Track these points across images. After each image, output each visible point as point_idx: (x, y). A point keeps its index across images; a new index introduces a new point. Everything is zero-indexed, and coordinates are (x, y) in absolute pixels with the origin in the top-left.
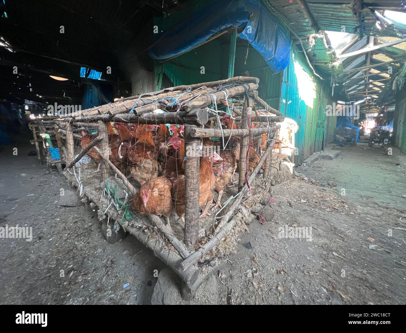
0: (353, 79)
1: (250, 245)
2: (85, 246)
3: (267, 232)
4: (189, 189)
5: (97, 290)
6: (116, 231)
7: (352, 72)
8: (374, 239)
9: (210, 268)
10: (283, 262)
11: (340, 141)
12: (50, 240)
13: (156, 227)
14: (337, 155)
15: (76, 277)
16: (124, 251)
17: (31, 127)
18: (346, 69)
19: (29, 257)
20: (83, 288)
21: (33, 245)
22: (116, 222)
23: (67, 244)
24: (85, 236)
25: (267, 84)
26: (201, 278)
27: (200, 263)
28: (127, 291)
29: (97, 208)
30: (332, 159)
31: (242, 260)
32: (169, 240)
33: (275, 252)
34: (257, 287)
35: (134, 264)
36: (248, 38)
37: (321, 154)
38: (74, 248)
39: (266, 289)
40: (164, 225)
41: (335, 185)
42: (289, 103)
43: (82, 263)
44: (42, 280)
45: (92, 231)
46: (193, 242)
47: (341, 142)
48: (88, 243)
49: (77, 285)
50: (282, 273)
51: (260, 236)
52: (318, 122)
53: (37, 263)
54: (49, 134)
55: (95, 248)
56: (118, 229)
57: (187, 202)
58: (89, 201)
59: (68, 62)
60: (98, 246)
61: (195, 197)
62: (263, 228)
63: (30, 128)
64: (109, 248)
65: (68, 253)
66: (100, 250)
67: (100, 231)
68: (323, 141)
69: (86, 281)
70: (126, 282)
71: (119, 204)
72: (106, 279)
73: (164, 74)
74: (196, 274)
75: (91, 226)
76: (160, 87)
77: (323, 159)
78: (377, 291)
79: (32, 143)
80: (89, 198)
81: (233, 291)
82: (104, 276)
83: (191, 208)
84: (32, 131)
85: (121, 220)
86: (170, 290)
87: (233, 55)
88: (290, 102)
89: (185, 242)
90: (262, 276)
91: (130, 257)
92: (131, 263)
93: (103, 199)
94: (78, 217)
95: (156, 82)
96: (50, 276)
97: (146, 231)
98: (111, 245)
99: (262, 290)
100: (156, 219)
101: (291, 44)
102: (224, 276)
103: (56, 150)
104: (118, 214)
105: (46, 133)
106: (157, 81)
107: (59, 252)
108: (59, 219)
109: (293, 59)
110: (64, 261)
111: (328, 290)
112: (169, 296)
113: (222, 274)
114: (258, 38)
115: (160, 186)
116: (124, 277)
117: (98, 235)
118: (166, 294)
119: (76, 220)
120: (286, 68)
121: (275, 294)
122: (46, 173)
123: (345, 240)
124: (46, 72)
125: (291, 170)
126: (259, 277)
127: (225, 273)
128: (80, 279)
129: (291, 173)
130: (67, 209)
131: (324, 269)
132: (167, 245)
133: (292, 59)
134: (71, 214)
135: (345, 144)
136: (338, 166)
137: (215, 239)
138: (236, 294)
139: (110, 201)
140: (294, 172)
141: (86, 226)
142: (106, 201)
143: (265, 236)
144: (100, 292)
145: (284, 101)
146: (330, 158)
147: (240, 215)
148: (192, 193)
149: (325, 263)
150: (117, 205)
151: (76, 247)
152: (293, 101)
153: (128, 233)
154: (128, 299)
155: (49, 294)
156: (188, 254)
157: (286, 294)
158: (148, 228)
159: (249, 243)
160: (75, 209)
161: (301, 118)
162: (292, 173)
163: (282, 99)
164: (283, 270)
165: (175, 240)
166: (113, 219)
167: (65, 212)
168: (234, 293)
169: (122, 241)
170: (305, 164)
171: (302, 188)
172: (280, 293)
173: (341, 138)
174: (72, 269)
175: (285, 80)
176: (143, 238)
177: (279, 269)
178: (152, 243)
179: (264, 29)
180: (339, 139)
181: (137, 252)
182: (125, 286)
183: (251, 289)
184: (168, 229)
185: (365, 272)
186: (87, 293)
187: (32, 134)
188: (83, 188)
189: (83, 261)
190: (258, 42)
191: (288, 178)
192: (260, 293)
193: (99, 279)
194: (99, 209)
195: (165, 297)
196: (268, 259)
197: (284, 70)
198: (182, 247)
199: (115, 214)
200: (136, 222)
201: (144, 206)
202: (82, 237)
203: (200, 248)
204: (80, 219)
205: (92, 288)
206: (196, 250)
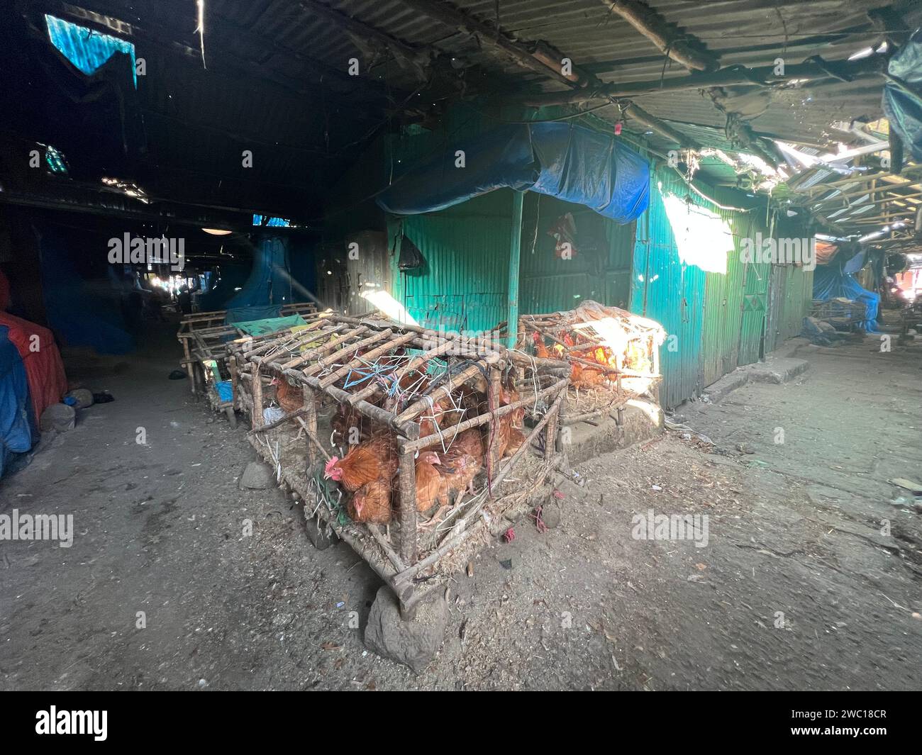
0: (830, 201)
1: (511, 564)
2: (287, 552)
3: (543, 546)
4: (403, 501)
5: (308, 606)
6: (328, 537)
7: (818, 192)
8: (705, 567)
9: (429, 587)
10: (548, 590)
11: (818, 332)
12: (240, 540)
13: (372, 537)
14: (794, 374)
15: (280, 590)
16: (337, 561)
17: (182, 338)
18: (804, 184)
19: (220, 562)
20: (290, 603)
21: (221, 546)
22: (328, 525)
23: (262, 547)
24: (284, 536)
25: (608, 240)
26: (416, 595)
27: (415, 580)
28: (340, 611)
29: (303, 503)
30: (778, 383)
31: (492, 583)
32: (385, 553)
33: (542, 576)
34: (500, 618)
35: (349, 580)
36: (546, 191)
37: (754, 371)
38: (272, 553)
39: (512, 622)
40: (380, 535)
41: (751, 450)
42: (651, 280)
43: (284, 574)
44: (242, 590)
45: (292, 530)
46: (410, 556)
47: (821, 335)
48: (290, 547)
49: (283, 600)
50: (541, 603)
51: (530, 551)
52: (745, 299)
53: (232, 570)
54: (216, 359)
55: (299, 554)
56: (330, 534)
57: (401, 515)
58: (290, 491)
59: (235, 209)
60: (303, 553)
61: (410, 509)
62: (540, 539)
63: (180, 340)
64: (318, 556)
65: (266, 559)
66: (305, 558)
67: (305, 530)
68: (762, 340)
69: (292, 596)
70: (339, 601)
71: (332, 504)
72: (316, 595)
73: (405, 239)
74: (410, 590)
75: (291, 522)
76: (397, 260)
77: (757, 381)
78: (659, 634)
79: (184, 366)
80: (292, 487)
81: (469, 620)
82: (313, 591)
83: (406, 520)
84: (182, 345)
85: (334, 523)
86: (389, 609)
87: (518, 228)
88: (656, 277)
89: (401, 556)
90: (513, 606)
91: (345, 570)
92: (345, 578)
93: (310, 492)
94: (272, 507)
95: (390, 249)
96: (249, 587)
97: (361, 540)
98: (320, 552)
99: (506, 622)
100: (374, 527)
101: (653, 166)
102: (462, 602)
103: (226, 385)
104: (330, 516)
105: (212, 358)
106: (392, 249)
107: (254, 557)
108: (246, 509)
109: (661, 192)
110: (263, 570)
111: (592, 628)
112: (387, 616)
113: (460, 600)
114: (569, 184)
115: (376, 492)
116: (338, 595)
117: (302, 537)
118: (383, 614)
119: (269, 512)
120: (643, 214)
121: (522, 628)
122: (209, 422)
123: (658, 565)
124: (196, 223)
125: (655, 418)
126: (508, 606)
127: (465, 599)
128: (285, 593)
129: (654, 424)
130: (254, 492)
131: (602, 604)
132: (383, 558)
133: (658, 192)
134: (261, 502)
135: (831, 340)
136: (784, 403)
137: (437, 555)
138: (473, 625)
139: (320, 495)
140: (662, 421)
141: (284, 522)
142: (314, 495)
143: (538, 552)
144: (311, 609)
145: (641, 278)
146: (773, 381)
147: (479, 524)
148: (406, 505)
149: (607, 595)
150: (329, 504)
151: (274, 551)
152: (662, 274)
153: (342, 539)
154: (343, 619)
155: (253, 607)
156: (403, 569)
157: (534, 629)
158: (363, 536)
159: (510, 560)
160: (265, 493)
161: (686, 305)
162: (657, 424)
163: (636, 277)
164: (544, 601)
165: (391, 553)
166: (324, 521)
167: (252, 498)
168: (470, 622)
169: (334, 547)
170: (706, 397)
171: (669, 458)
172: (527, 627)
173: (821, 325)
174: (273, 581)
175: (641, 237)
176: (359, 548)
177: (537, 599)
178: (368, 554)
179: (582, 163)
180: (815, 328)
181: (354, 564)
182: (339, 605)
183: (493, 620)
184: (385, 540)
185: (657, 610)
186: (295, 610)
187: (183, 350)
188: (281, 469)
189: (286, 571)
190: (568, 190)
191: (646, 435)
192: (503, 625)
193: (308, 595)
194: (305, 505)
195: (382, 615)
196: (528, 585)
197: (639, 219)
198: (398, 561)
199: (327, 515)
200: (351, 528)
201: (357, 515)
202: (280, 538)
203: (416, 563)
204: (274, 510)
205: (300, 604)
206: (413, 565)
